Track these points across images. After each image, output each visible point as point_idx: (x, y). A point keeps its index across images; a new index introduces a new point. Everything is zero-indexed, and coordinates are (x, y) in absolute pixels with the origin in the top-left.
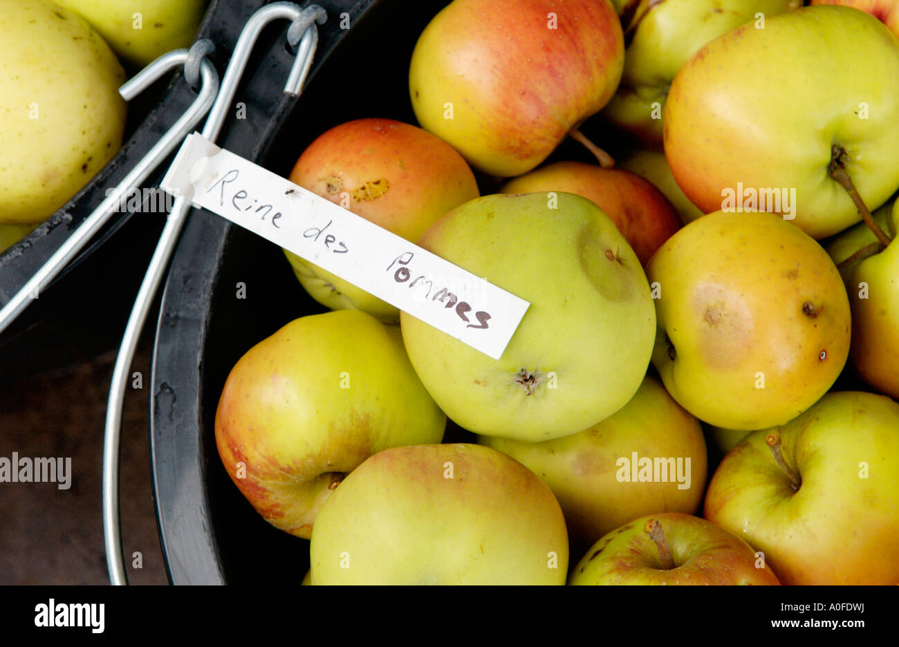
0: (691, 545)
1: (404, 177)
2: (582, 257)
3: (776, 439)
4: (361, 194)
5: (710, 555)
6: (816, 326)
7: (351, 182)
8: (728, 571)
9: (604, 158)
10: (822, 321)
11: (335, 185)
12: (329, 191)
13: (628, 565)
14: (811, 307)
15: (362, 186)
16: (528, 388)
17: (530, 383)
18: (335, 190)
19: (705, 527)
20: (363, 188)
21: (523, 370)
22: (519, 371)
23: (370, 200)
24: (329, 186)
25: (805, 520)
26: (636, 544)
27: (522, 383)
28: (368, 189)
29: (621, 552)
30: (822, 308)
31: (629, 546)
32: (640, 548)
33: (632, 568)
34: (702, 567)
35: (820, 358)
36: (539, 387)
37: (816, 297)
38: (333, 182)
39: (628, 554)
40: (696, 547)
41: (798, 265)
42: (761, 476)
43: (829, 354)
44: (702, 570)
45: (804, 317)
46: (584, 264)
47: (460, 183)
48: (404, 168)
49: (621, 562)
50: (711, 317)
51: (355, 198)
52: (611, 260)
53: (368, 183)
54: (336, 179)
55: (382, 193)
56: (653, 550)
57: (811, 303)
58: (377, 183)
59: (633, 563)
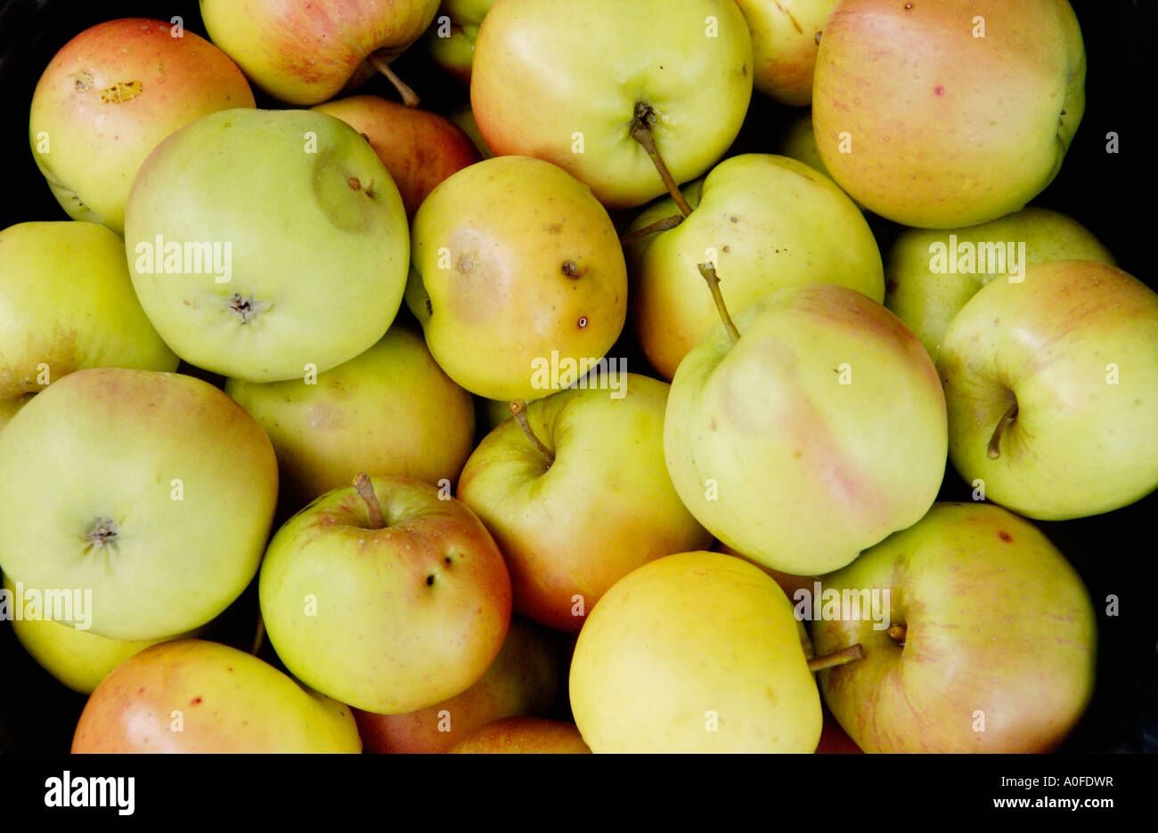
0: (407, 509)
1: (161, 81)
2: (316, 179)
3: (520, 406)
4: (111, 95)
5: (423, 519)
6: (575, 288)
7: (101, 81)
8: (438, 538)
9: (408, 96)
10: (583, 284)
11: (84, 82)
12: (77, 89)
13: (333, 521)
14: (573, 267)
15: (112, 86)
16: (244, 317)
17: (245, 310)
18: (83, 88)
19: (429, 493)
20: (114, 89)
21: (237, 295)
22: (233, 296)
23: (119, 102)
24: (78, 82)
25: (545, 499)
26: (350, 502)
27: (236, 309)
28: (118, 90)
29: (330, 508)
30: (587, 270)
31: (342, 503)
32: (352, 506)
33: (335, 523)
34: (409, 529)
35: (580, 326)
36: (255, 316)
37: (580, 257)
38: (83, 78)
39: (338, 511)
40: (411, 512)
41: (564, 220)
42: (516, 452)
43: (591, 322)
44: (409, 532)
45: (562, 277)
46: (317, 187)
47: (229, 98)
48: (163, 73)
49: (326, 517)
50: (462, 265)
51: (103, 98)
52: (354, 189)
53: (120, 84)
54: (87, 76)
55: (132, 96)
56: (364, 510)
57: (573, 262)
58: (130, 84)
59: (338, 520)
